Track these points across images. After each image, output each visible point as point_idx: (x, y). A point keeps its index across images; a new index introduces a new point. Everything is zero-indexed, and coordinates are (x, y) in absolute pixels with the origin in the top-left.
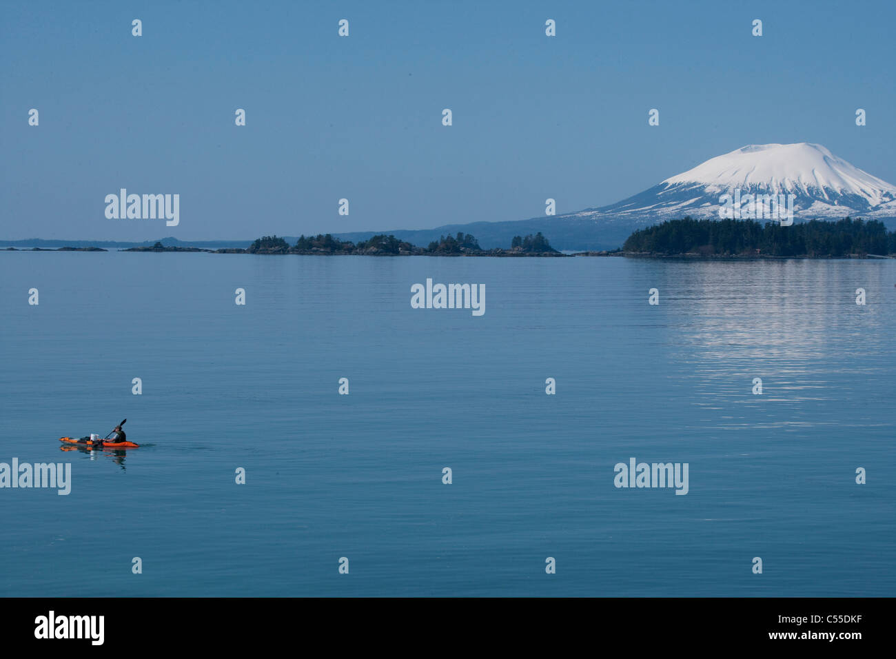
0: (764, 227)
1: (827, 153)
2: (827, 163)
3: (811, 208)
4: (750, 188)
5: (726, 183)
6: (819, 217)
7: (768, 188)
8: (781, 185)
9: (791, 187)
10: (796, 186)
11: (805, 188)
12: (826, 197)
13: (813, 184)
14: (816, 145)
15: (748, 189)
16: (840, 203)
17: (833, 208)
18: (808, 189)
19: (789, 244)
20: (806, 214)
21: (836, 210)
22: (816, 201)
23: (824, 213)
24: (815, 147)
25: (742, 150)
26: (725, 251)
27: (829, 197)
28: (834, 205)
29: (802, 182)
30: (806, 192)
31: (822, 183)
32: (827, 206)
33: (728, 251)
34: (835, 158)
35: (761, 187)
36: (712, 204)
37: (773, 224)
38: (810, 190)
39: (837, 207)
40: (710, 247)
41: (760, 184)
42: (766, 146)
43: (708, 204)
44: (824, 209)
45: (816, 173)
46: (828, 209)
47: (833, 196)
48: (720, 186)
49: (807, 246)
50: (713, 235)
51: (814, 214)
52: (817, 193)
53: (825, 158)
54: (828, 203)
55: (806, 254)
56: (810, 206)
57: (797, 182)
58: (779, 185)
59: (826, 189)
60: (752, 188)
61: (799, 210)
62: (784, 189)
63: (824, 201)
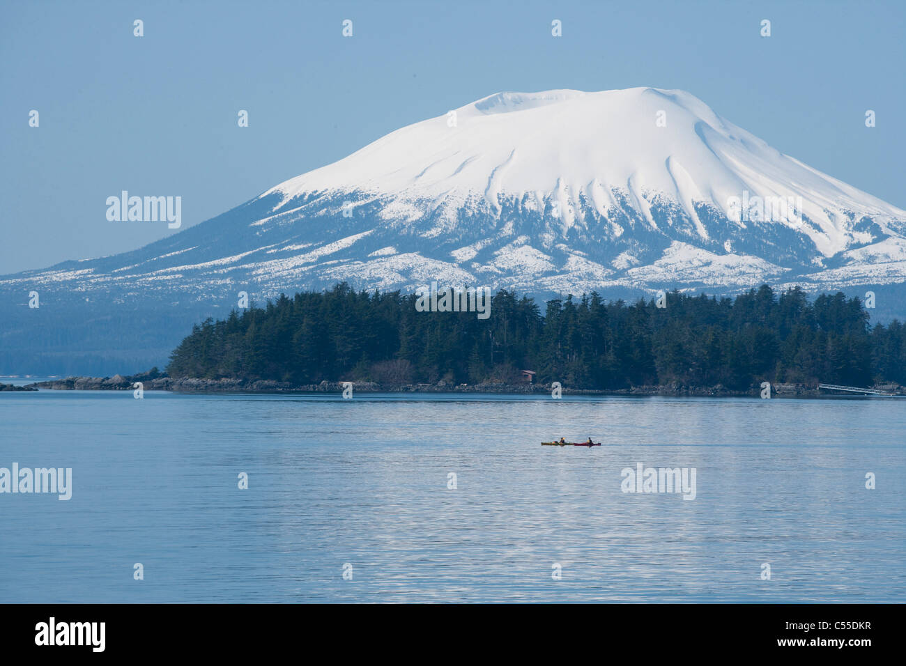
0: (543, 314)
1: (705, 114)
2: (704, 140)
3: (663, 261)
4: (499, 208)
5: (435, 195)
6: (685, 285)
7: (549, 208)
8: (582, 200)
9: (608, 206)
10: (623, 203)
11: (646, 208)
12: (703, 232)
13: (667, 196)
14: (678, 93)
15: (494, 209)
16: (740, 248)
17: (719, 261)
18: (653, 211)
19: (611, 357)
20: (649, 278)
21: (728, 266)
22: (675, 243)
23: (697, 273)
24: (673, 98)
25: (479, 107)
26: (441, 376)
27: (711, 230)
28: (724, 252)
29: (640, 195)
30: (650, 217)
31: (692, 194)
32: (705, 255)
33: (449, 376)
34: (725, 128)
35: (529, 205)
36: (402, 250)
37: (569, 304)
38: (659, 212)
39: (732, 259)
40: (400, 365)
41: (526, 197)
42: (543, 95)
43: (389, 250)
44: (696, 263)
45: (676, 166)
46: (708, 264)
47: (719, 227)
48: (420, 201)
49: (657, 363)
50: (410, 333)
51: (669, 277)
52: (679, 221)
53: (700, 129)
54: (708, 248)
55: (656, 382)
56: (660, 255)
57: (624, 190)
58: (577, 200)
59: (703, 211)
60: (505, 209)
61: (632, 266)
62: (589, 210)
63: (697, 242)
